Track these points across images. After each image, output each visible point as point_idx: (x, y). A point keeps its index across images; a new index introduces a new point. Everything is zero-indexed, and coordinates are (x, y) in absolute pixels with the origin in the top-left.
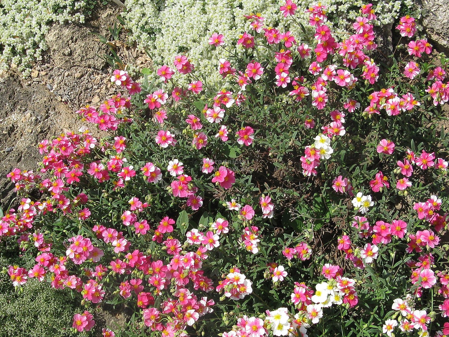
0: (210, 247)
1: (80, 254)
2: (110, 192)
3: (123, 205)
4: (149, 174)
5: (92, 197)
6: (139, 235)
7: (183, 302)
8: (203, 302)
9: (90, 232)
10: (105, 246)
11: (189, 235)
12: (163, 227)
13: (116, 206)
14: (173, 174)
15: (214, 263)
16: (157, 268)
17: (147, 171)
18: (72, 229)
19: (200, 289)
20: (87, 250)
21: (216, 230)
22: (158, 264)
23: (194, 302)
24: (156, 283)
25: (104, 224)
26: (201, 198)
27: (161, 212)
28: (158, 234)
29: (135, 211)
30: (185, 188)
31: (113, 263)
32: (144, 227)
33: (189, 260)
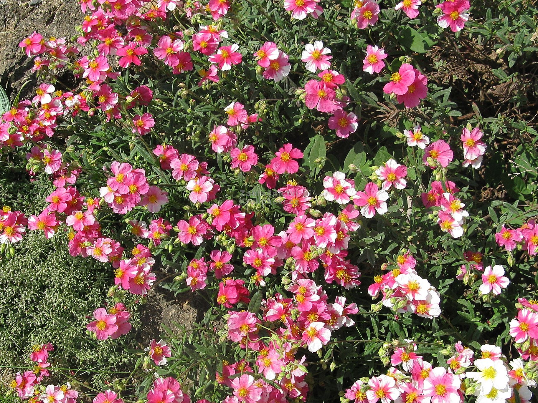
0: (369, 213)
1: (124, 197)
2: (194, 88)
3: (214, 113)
4: (268, 64)
5: (162, 93)
6: (237, 172)
7: (303, 304)
8: (338, 307)
9: (150, 156)
10: (173, 184)
11: (328, 183)
12: (282, 163)
13: (201, 114)
14: (312, 68)
15: (369, 240)
16: (263, 238)
17: (264, 58)
18: (121, 145)
19: (335, 281)
20: (137, 191)
21: (383, 181)
22: (266, 231)
23: (323, 307)
24: (257, 263)
25: (176, 145)
26: (355, 118)
27: (279, 134)
28: (270, 173)
29: (235, 127)
30: (331, 95)
31: (182, 223)
32: (249, 159)
33: (327, 232)
